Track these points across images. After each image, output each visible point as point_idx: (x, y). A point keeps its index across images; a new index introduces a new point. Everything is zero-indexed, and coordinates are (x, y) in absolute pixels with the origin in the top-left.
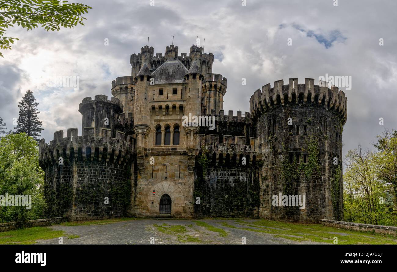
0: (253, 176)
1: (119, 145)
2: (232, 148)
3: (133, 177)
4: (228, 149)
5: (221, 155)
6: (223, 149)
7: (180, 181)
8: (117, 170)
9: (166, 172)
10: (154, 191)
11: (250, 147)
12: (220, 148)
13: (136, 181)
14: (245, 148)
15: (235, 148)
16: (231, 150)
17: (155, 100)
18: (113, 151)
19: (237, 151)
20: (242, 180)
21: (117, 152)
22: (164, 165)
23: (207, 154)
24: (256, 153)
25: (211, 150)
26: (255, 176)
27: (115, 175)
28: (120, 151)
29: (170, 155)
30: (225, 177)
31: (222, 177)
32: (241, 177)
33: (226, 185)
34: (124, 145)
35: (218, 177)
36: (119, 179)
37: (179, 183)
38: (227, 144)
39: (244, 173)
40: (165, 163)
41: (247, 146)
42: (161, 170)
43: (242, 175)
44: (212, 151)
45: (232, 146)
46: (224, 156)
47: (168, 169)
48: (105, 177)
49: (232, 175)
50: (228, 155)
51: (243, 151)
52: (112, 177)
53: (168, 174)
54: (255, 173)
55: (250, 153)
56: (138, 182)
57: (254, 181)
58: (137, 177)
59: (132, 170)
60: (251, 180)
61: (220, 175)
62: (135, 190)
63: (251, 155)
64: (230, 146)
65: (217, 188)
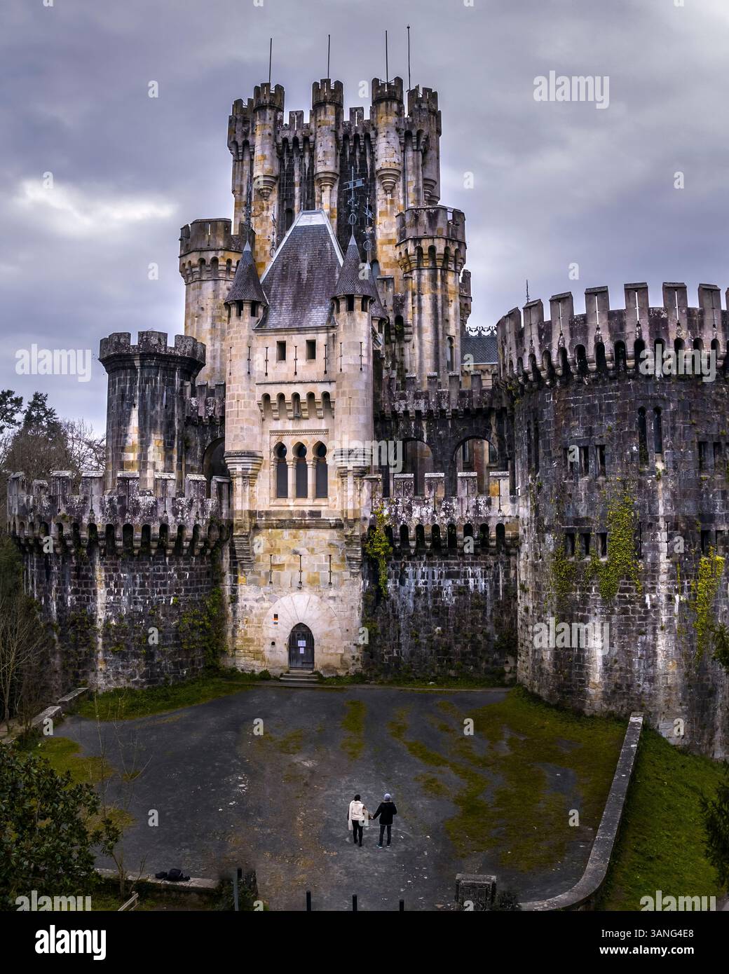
0: (501, 576)
1: (193, 513)
2: (444, 510)
3: (228, 581)
4: (435, 512)
5: (420, 528)
6: (424, 513)
7: (332, 593)
8: (192, 569)
9: (301, 571)
10: (276, 616)
11: (489, 503)
12: (417, 512)
13: (234, 591)
14: (477, 507)
15: (451, 507)
16: (443, 514)
17: (270, 379)
18: (181, 528)
19: (457, 517)
20: (476, 587)
21: (189, 532)
22: (296, 553)
23: (388, 530)
24: (504, 516)
25: (396, 518)
26: (507, 575)
27: (186, 584)
28: (196, 528)
29: (308, 527)
30: (433, 583)
31: (425, 583)
32: (471, 580)
33: (435, 602)
34: (203, 510)
35: (417, 583)
36: (197, 590)
37: (330, 598)
38: (431, 500)
39: (478, 570)
40: (297, 549)
41: (482, 500)
42: (290, 565)
43: (474, 576)
44: (399, 522)
45: (444, 504)
46: (428, 531)
47: (305, 562)
48: (165, 592)
49: (449, 575)
50: (436, 528)
51: (470, 514)
52: (179, 591)
53: (305, 576)
54: (507, 566)
55: (488, 518)
56: (239, 592)
57: (506, 589)
58: (236, 580)
59: (226, 563)
60: (497, 586)
61: (423, 577)
62: (235, 612)
63: (493, 524)
64: (440, 503)
65: (415, 609)
